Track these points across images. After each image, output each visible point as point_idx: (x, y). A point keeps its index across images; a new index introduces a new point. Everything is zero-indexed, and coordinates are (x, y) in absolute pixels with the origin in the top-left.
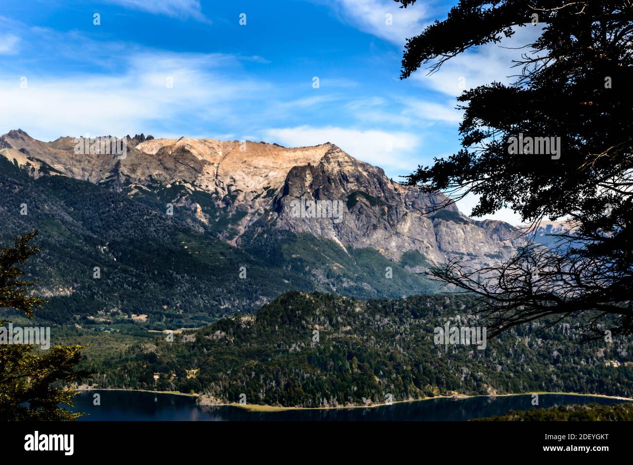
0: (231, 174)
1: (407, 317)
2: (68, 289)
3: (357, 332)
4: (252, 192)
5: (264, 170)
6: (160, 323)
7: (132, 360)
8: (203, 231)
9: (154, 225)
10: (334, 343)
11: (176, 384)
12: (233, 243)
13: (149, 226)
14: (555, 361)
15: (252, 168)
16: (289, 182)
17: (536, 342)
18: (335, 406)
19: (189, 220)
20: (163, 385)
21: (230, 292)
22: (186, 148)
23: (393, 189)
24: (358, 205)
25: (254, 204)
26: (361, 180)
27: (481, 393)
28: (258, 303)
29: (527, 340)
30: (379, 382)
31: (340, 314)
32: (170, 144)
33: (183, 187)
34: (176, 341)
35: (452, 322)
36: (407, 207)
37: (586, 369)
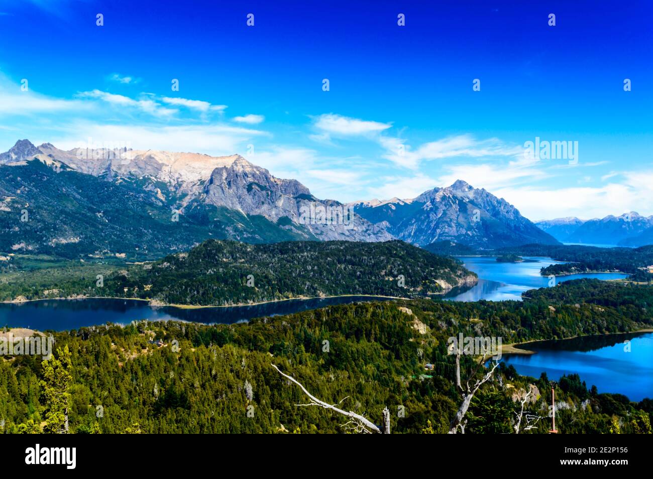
0: (179, 171)
1: (277, 254)
2: (77, 239)
3: (248, 262)
4: (191, 182)
5: (198, 170)
6: (133, 258)
7: (111, 280)
8: (162, 205)
9: (131, 201)
10: (233, 269)
11: (138, 294)
12: (179, 212)
13: (128, 201)
15: (191, 168)
16: (214, 177)
17: (348, 267)
18: (231, 305)
19: (153, 198)
20: (130, 294)
21: (177, 240)
22: (152, 156)
23: (273, 181)
24: (253, 190)
25: (192, 189)
26: (255, 176)
27: (316, 296)
28: (193, 246)
29: (343, 266)
31: (238, 252)
32: (143, 154)
33: (150, 179)
34: (140, 268)
35: (302, 256)
36: (282, 192)
37: (375, 282)
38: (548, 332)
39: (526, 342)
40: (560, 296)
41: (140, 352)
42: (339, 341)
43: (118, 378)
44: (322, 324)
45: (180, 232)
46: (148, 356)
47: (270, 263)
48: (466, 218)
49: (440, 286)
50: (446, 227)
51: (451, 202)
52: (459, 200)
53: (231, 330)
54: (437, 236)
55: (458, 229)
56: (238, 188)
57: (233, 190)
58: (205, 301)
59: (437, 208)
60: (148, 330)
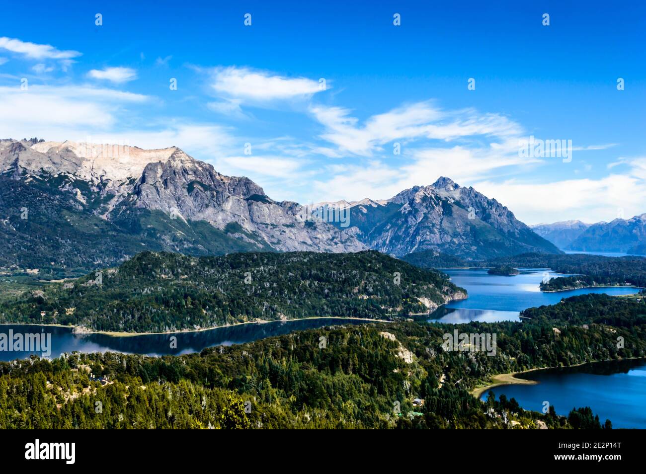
0: (103, 168)
1: (227, 268)
3: (192, 279)
4: (119, 181)
5: (127, 165)
6: (48, 275)
7: (24, 302)
8: (82, 208)
9: (45, 204)
10: (175, 287)
11: (58, 319)
12: (104, 217)
13: (41, 205)
14: (327, 296)
15: (118, 163)
16: (146, 174)
17: (314, 283)
18: (174, 331)
19: (71, 201)
20: (48, 320)
21: (102, 252)
22: (70, 149)
23: (220, 179)
24: (195, 191)
25: (119, 190)
26: (198, 173)
27: (276, 319)
28: (122, 260)
29: (308, 283)
30: (206, 314)
31: (180, 267)
32: (57, 146)
33: (67, 177)
34: (60, 288)
35: (258, 271)
36: (229, 192)
37: (347, 301)
38: (553, 358)
39: (528, 371)
40: (565, 315)
41: (81, 391)
42: (310, 373)
43: (58, 423)
44: (289, 354)
45: (106, 243)
46: (91, 396)
47: (220, 279)
48: (451, 223)
49: (424, 305)
50: (428, 233)
51: (433, 203)
52: (443, 201)
53: (182, 362)
54: (417, 244)
55: (442, 236)
56: (176, 188)
57: (171, 191)
58: (142, 327)
59: (416, 211)
60: (82, 364)
